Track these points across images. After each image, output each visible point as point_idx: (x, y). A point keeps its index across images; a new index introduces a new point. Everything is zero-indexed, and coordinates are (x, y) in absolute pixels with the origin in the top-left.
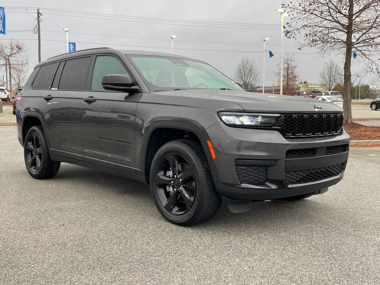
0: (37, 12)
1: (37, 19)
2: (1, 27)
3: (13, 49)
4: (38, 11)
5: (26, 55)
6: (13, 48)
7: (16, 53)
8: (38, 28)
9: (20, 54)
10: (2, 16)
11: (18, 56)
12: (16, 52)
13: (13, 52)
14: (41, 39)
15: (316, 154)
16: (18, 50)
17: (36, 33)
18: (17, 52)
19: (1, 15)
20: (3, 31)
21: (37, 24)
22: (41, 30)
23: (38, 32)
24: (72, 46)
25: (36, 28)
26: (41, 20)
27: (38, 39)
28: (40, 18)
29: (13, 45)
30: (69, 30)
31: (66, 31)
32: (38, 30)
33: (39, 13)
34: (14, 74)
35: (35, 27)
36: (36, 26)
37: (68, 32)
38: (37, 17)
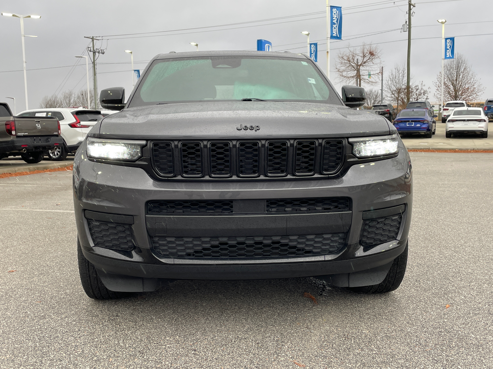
0: (408, 4)
1: (408, 13)
2: (337, 31)
3: (366, 56)
4: (410, 2)
5: (380, 62)
6: (365, 54)
7: (368, 61)
8: (408, 24)
9: (373, 61)
10: (338, 18)
11: (372, 64)
12: (368, 59)
13: (365, 60)
14: (411, 38)
15: (232, 212)
16: (371, 56)
17: (406, 31)
18: (370, 60)
19: (337, 16)
20: (338, 36)
21: (407, 19)
22: (412, 26)
23: (408, 29)
24: (450, 42)
25: (406, 25)
26: (414, 13)
27: (408, 39)
28: (412, 12)
29: (365, 52)
30: (446, 21)
31: (442, 23)
32: (408, 26)
33: (410, 5)
34: (393, 86)
35: (405, 23)
36: (407, 22)
37: (445, 23)
38: (408, 9)
